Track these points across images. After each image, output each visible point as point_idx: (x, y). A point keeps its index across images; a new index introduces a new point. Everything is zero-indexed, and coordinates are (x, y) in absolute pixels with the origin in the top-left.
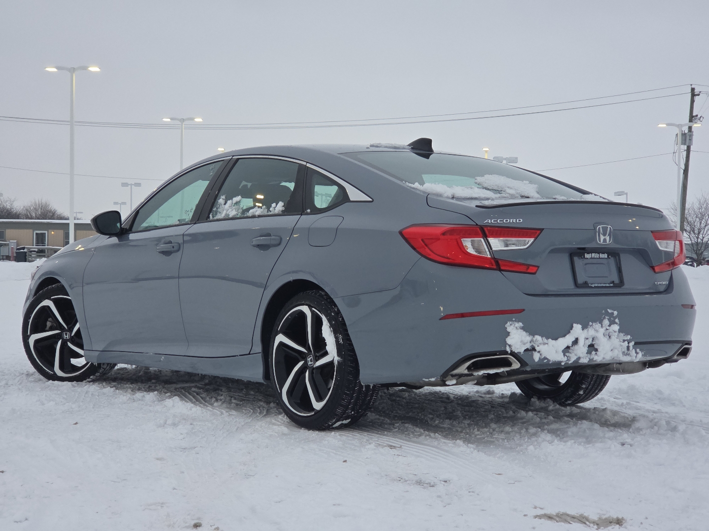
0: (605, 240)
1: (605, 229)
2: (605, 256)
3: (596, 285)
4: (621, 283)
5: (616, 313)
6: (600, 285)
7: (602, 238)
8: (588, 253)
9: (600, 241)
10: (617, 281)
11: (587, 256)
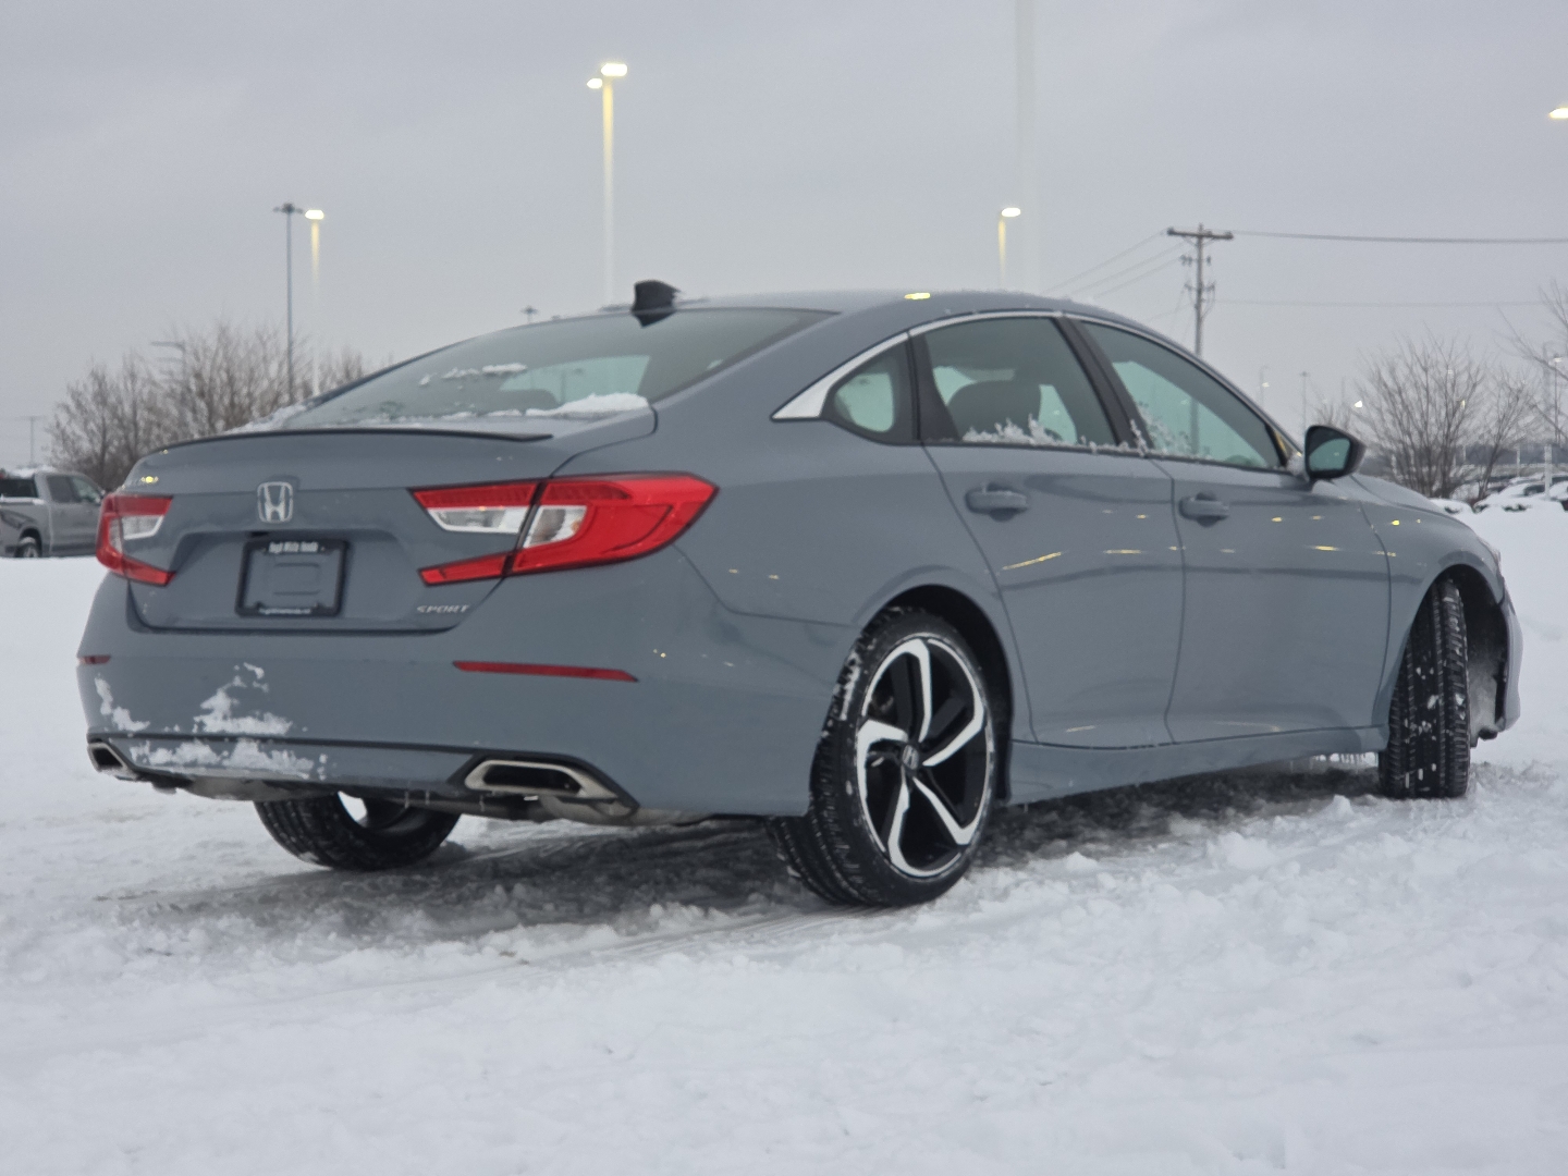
0: (275, 515)
1: (275, 492)
2: (313, 547)
3: (274, 611)
4: (338, 610)
5: (259, 672)
6: (283, 611)
7: (269, 509)
8: (277, 542)
9: (264, 515)
10: (329, 601)
11: (275, 548)
